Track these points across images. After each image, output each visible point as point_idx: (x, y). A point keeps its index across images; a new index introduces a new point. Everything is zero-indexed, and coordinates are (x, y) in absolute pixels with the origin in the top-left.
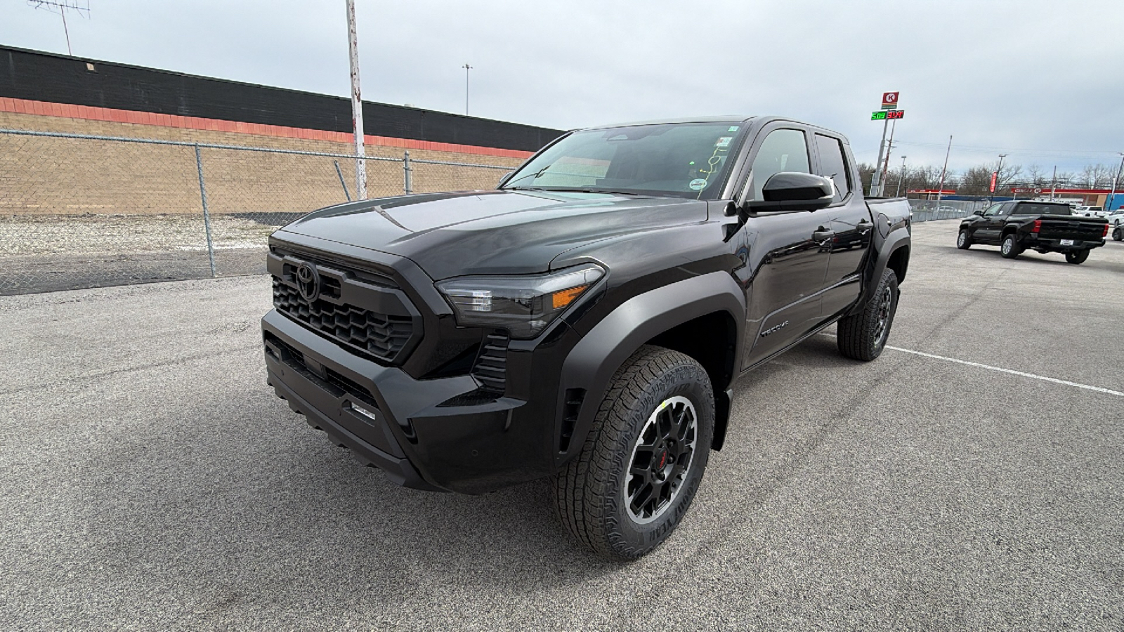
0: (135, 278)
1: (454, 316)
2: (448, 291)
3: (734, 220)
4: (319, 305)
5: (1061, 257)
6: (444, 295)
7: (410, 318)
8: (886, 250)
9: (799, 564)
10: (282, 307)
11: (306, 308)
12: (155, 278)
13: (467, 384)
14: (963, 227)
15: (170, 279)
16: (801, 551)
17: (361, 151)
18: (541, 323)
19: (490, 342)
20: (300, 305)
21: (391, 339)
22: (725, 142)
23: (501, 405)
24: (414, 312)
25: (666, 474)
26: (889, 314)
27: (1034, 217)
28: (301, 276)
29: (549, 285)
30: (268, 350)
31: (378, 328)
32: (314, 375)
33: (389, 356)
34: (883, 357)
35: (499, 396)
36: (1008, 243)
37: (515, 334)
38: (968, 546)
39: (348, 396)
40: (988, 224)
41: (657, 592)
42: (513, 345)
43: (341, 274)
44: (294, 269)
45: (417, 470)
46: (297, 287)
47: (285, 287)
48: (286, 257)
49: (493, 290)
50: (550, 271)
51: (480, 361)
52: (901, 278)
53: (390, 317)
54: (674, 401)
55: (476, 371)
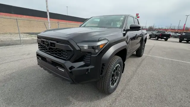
0: (5, 45)
1: (80, 50)
2: (79, 45)
3: (125, 32)
4: (50, 49)
5: (164, 40)
6: (78, 46)
7: (71, 51)
8: (144, 38)
9: (138, 92)
10: (41, 49)
11: (47, 49)
12: (9, 45)
13: (82, 63)
14: (150, 35)
15: (12, 45)
16: (138, 90)
17: (49, 21)
18: (98, 51)
19: (87, 55)
20: (45, 49)
21: (67, 55)
22: (122, 19)
23: (90, 67)
24: (72, 49)
25: (116, 78)
26: (144, 49)
27: (160, 34)
28: (46, 43)
29: (99, 43)
30: (38, 58)
31: (64, 53)
32: (49, 63)
33: (67, 58)
34: (143, 56)
35: (89, 65)
36: (156, 38)
37: (92, 53)
38: (164, 87)
39: (57, 66)
40: (153, 35)
41: (116, 99)
42: (92, 55)
43: (55, 42)
44: (44, 41)
45: (73, 81)
46: (45, 45)
47: (41, 45)
48: (42, 39)
49: (88, 45)
50: (99, 41)
51: (85, 59)
52: (145, 43)
53: (67, 51)
54: (118, 65)
55: (84, 61)
